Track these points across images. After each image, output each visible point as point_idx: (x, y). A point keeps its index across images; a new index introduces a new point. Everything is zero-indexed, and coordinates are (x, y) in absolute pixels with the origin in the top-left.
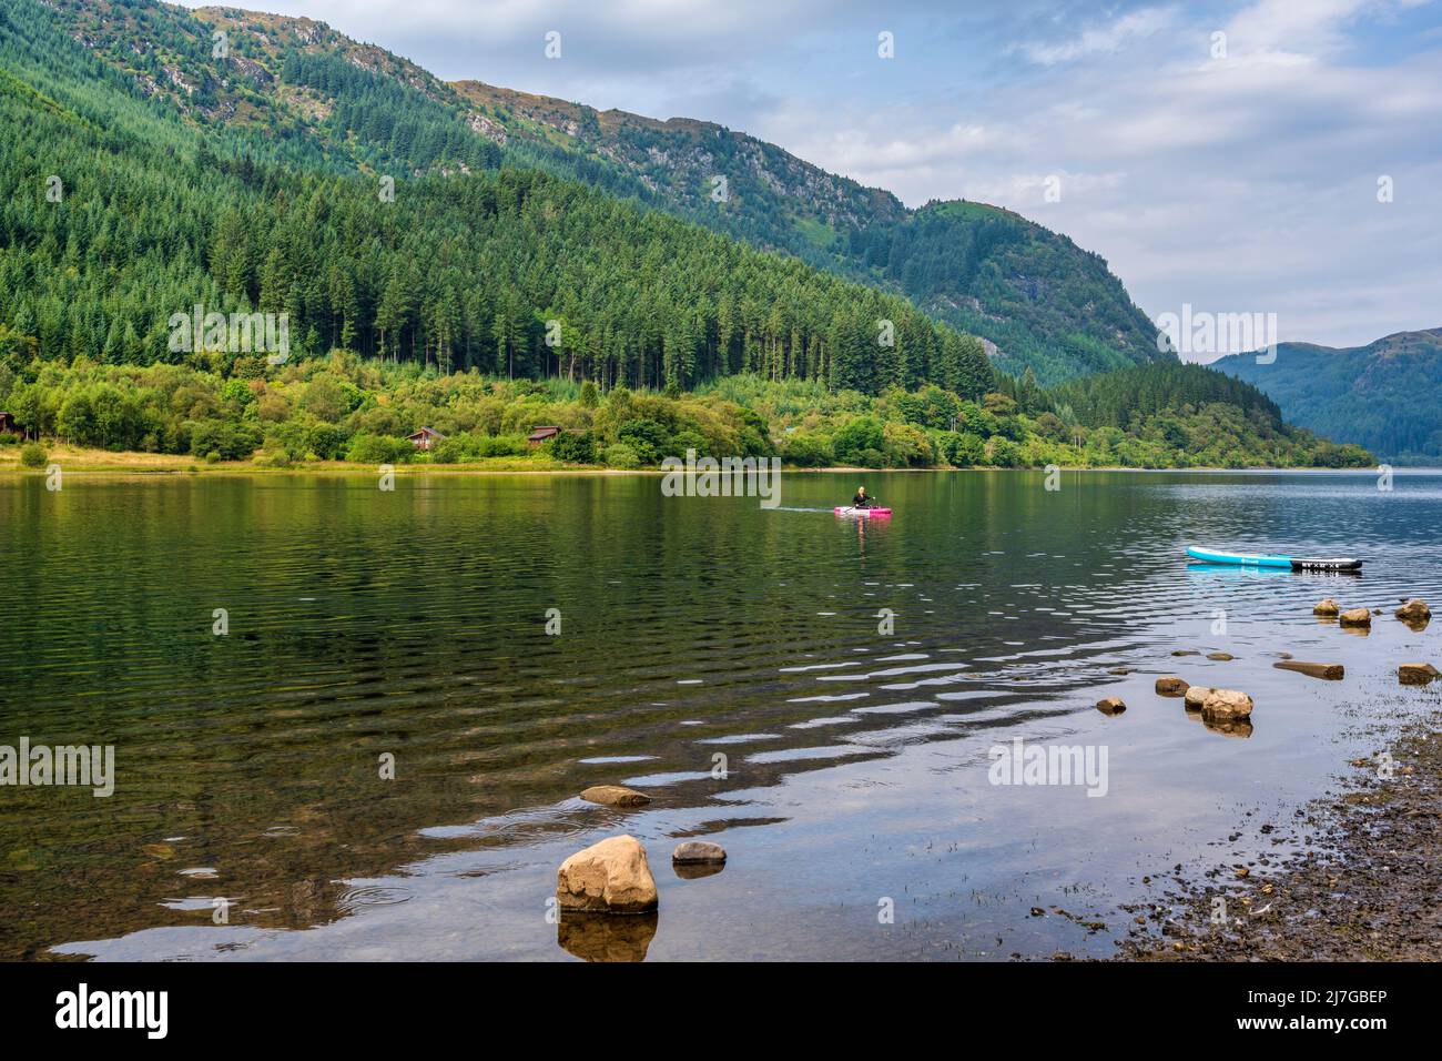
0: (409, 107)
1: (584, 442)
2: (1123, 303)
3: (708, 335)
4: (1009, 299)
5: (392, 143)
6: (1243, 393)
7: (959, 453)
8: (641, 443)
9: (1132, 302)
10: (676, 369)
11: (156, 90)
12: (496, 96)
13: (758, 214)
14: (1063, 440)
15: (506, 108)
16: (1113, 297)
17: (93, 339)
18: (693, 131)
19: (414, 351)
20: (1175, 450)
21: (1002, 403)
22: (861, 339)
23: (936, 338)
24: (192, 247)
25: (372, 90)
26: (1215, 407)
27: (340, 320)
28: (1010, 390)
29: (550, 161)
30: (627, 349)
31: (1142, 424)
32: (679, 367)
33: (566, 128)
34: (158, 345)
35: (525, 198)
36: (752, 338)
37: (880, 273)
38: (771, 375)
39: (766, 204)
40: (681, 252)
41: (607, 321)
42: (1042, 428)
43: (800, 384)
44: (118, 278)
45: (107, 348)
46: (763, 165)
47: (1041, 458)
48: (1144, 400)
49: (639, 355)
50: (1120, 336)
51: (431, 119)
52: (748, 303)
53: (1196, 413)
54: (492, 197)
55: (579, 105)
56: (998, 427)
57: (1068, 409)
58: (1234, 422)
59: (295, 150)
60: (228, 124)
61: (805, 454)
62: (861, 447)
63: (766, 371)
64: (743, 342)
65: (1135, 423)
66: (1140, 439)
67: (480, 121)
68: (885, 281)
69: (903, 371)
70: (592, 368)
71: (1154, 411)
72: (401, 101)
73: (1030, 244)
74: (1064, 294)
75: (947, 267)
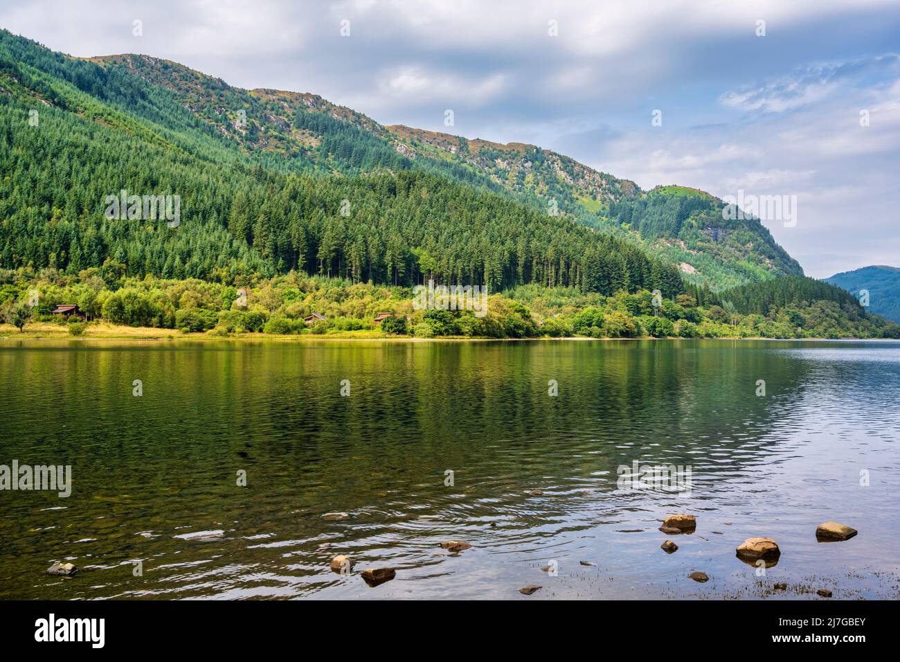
0: (362, 139)
1: (402, 322)
2: (770, 242)
3: (511, 262)
4: (701, 241)
5: (352, 159)
6: (840, 294)
7: (657, 329)
8: (435, 323)
9: (776, 242)
10: (491, 281)
11: (226, 133)
12: (412, 133)
13: (557, 195)
14: (725, 322)
15: (418, 139)
16: (764, 240)
17: (157, 265)
18: (521, 150)
19: (340, 271)
20: (795, 328)
21: (687, 300)
22: (601, 263)
23: (647, 263)
24: (219, 215)
25: (342, 131)
26: (821, 302)
27: (298, 253)
28: (694, 292)
29: (438, 168)
30: (463, 270)
31: (777, 312)
32: (493, 280)
33: (450, 149)
34: (193, 268)
35: (412, 186)
36: (537, 263)
37: (627, 227)
38: (548, 284)
39: (562, 189)
40: (498, 215)
41: (452, 254)
42: (712, 315)
43: (564, 289)
44: (175, 232)
45: (164, 270)
46: (560, 168)
47: (710, 332)
48: (777, 298)
49: (470, 274)
50: (768, 262)
51: (373, 146)
52: (535, 243)
53: (810, 306)
54: (393, 186)
55: (458, 137)
56: (684, 314)
57: (730, 303)
58: (833, 311)
59: (299, 164)
60: (264, 150)
61: (554, 330)
62: (590, 325)
63: (545, 282)
64: (531, 266)
65: (772, 312)
66: (776, 321)
67: (401, 146)
68: (629, 232)
69: (627, 281)
70: (443, 280)
71: (784, 305)
72: (358, 136)
73: (714, 210)
74: (734, 237)
75: (665, 223)
